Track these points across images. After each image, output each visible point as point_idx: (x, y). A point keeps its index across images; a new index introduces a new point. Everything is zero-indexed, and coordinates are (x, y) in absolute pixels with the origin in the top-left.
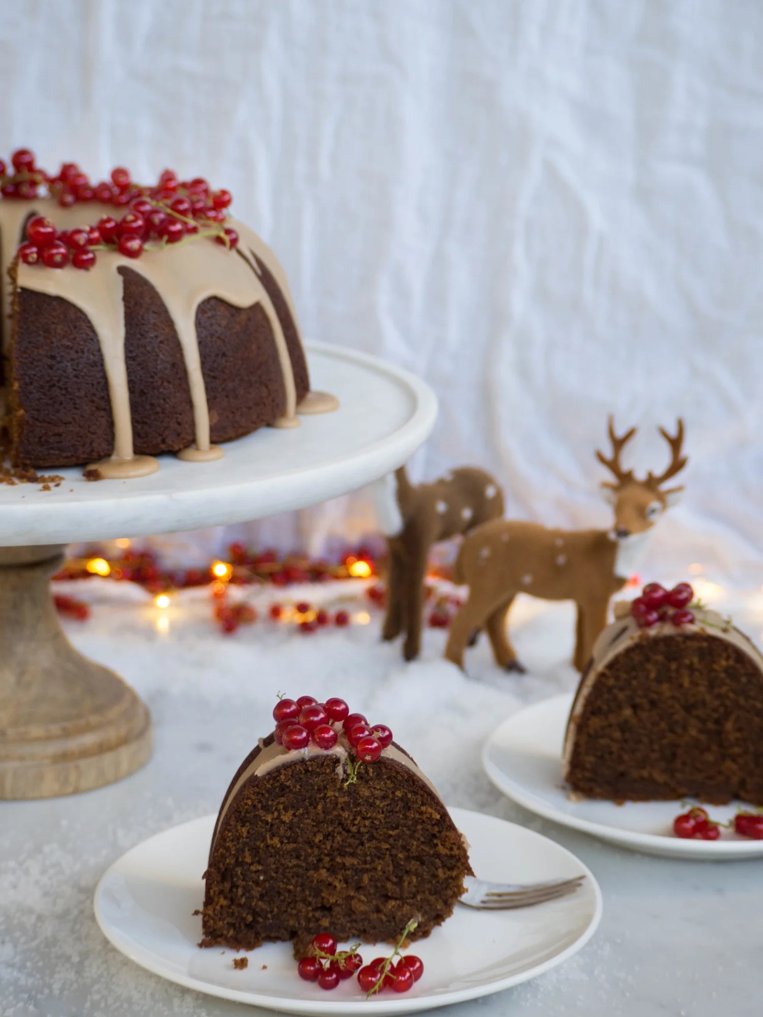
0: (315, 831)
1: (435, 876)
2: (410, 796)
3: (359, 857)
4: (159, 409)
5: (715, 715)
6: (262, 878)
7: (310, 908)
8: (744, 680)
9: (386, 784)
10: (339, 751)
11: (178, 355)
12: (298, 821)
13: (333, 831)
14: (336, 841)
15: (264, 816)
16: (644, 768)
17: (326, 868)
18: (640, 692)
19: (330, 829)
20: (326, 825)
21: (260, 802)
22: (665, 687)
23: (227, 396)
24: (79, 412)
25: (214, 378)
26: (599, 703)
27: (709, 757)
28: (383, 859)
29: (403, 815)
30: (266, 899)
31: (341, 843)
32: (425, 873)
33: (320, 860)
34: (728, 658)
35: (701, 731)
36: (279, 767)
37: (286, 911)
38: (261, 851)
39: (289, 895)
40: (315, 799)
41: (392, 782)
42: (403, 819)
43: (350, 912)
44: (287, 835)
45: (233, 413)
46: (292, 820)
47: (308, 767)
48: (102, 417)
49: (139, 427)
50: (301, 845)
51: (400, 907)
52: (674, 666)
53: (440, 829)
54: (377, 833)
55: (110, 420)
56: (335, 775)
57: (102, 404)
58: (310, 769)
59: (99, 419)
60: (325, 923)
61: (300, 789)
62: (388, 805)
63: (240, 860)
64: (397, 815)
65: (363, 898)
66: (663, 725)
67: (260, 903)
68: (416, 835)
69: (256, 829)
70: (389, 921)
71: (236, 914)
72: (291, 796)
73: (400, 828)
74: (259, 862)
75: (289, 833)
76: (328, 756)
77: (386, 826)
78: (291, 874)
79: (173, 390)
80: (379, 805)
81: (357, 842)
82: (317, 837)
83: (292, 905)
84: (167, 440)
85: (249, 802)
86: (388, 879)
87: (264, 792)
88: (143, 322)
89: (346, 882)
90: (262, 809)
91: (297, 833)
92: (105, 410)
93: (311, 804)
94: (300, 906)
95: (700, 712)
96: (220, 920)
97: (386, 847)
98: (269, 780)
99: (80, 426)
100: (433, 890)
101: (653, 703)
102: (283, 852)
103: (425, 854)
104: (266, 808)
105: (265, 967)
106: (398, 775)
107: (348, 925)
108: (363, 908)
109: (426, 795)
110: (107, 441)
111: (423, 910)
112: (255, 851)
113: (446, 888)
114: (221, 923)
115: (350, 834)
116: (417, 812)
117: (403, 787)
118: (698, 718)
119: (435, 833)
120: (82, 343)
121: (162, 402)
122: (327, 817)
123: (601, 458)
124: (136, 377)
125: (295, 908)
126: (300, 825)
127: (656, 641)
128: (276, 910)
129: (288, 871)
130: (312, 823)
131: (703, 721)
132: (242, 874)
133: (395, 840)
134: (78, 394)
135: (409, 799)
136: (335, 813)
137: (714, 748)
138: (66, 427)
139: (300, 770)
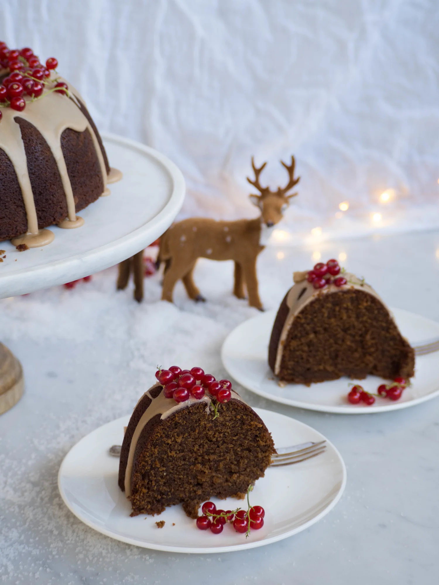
0: (194, 444)
1: (256, 457)
2: (244, 417)
3: (217, 454)
4: (50, 202)
5: (360, 332)
6: (165, 474)
7: (191, 486)
8: (376, 312)
9: (231, 412)
10: (206, 399)
11: (56, 167)
12: (185, 440)
13: (203, 442)
14: (205, 447)
15: (166, 441)
16: (320, 364)
17: (200, 463)
18: (319, 325)
19: (202, 442)
20: (199, 440)
21: (164, 433)
22: (333, 320)
23: (81, 187)
24: (8, 211)
25: (74, 177)
26: (296, 332)
27: (357, 355)
28: (229, 453)
29: (240, 428)
30: (167, 485)
31: (207, 448)
32: (251, 457)
33: (196, 459)
34: (367, 302)
35: (352, 342)
36: (174, 413)
37: (178, 490)
38: (165, 460)
39: (180, 481)
40: (194, 427)
41: (235, 411)
42: (240, 430)
43: (212, 484)
44: (178, 449)
45: (85, 195)
46: (182, 440)
47: (190, 411)
48: (21, 211)
49: (40, 214)
50: (186, 453)
51: (239, 477)
52: (337, 309)
53: (260, 432)
54: (227, 439)
55: (24, 212)
56: (205, 412)
57: (19, 203)
58: (191, 411)
59: (19, 212)
60: (200, 492)
61: (186, 423)
62: (232, 424)
63: (154, 466)
64: (238, 428)
65: (219, 475)
66: (332, 341)
67: (164, 488)
68: (248, 437)
69: (162, 448)
70: (233, 485)
71: (151, 496)
72: (181, 427)
73: (239, 435)
74: (163, 466)
75: (180, 448)
76: (201, 403)
77: (231, 435)
78: (181, 470)
79: (56, 189)
80: (228, 425)
81: (216, 446)
82: (195, 447)
83: (181, 486)
84: (56, 219)
85: (159, 434)
86: (232, 463)
87: (166, 428)
88: (35, 151)
89: (210, 469)
90: (165, 437)
91: (184, 447)
92: (21, 206)
93: (191, 430)
94: (186, 485)
95: (351, 332)
96: (143, 501)
97: (231, 446)
98: (169, 421)
99: (10, 219)
100: (255, 464)
101: (325, 330)
102: (177, 458)
103: (252, 446)
104: (168, 437)
105: (174, 524)
106: (239, 407)
107: (212, 491)
108: (219, 481)
109: (253, 415)
110: (24, 224)
111: (250, 476)
112: (161, 460)
113: (262, 463)
114: (143, 502)
115: (212, 443)
116: (248, 425)
117: (241, 413)
118: (351, 335)
119: (257, 434)
120: (5, 169)
121: (52, 197)
122: (200, 436)
123: (249, 181)
124: (36, 185)
125: (183, 487)
126: (186, 442)
127: (327, 296)
128: (173, 490)
129: (179, 468)
130: (192, 440)
131: (354, 336)
132: (154, 474)
133: (236, 442)
134: (6, 200)
135: (244, 419)
136: (205, 432)
137: (360, 350)
138: (2, 220)
139: (186, 412)
